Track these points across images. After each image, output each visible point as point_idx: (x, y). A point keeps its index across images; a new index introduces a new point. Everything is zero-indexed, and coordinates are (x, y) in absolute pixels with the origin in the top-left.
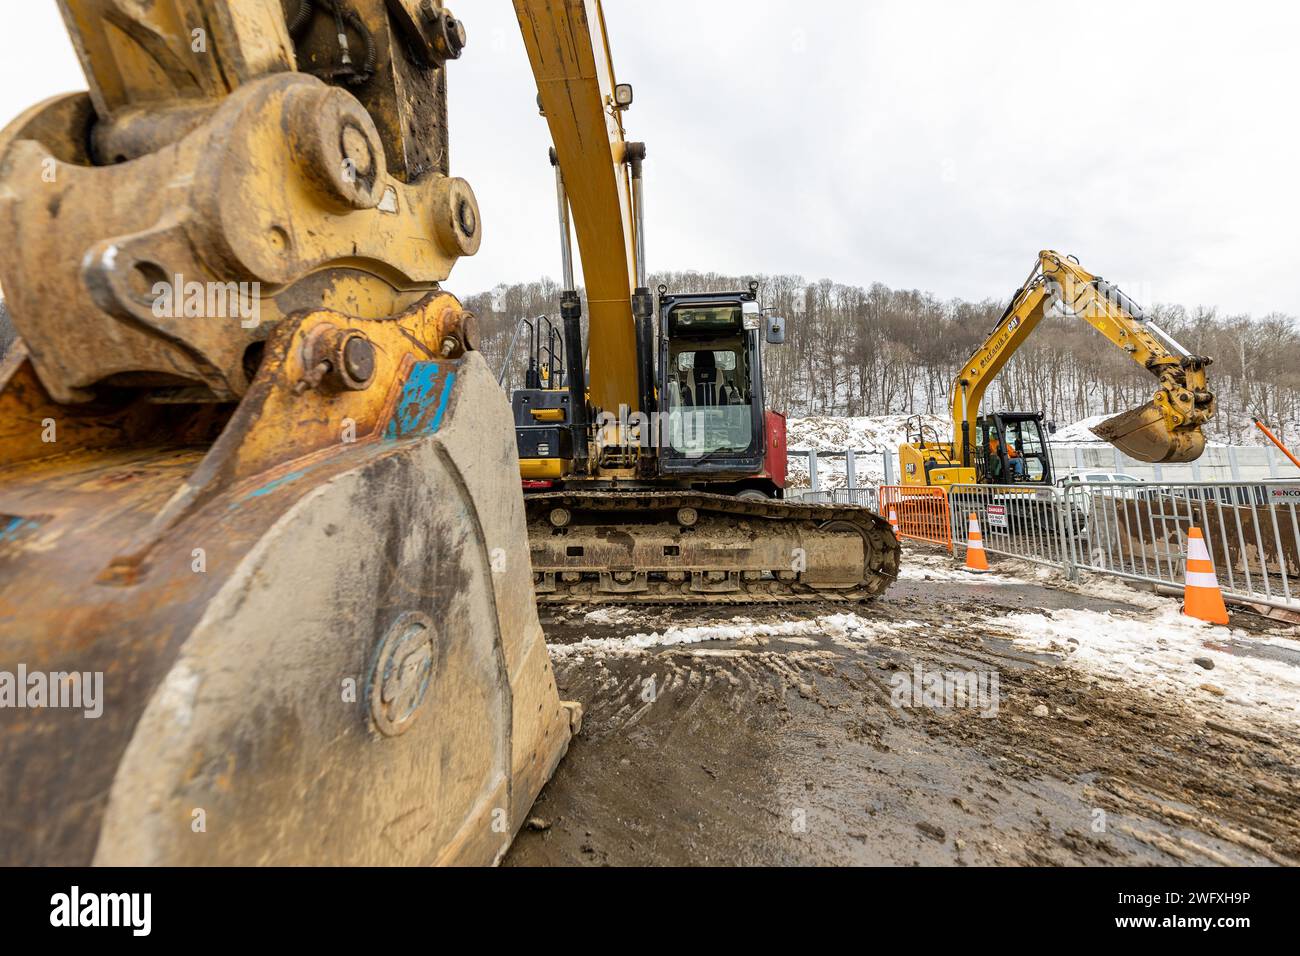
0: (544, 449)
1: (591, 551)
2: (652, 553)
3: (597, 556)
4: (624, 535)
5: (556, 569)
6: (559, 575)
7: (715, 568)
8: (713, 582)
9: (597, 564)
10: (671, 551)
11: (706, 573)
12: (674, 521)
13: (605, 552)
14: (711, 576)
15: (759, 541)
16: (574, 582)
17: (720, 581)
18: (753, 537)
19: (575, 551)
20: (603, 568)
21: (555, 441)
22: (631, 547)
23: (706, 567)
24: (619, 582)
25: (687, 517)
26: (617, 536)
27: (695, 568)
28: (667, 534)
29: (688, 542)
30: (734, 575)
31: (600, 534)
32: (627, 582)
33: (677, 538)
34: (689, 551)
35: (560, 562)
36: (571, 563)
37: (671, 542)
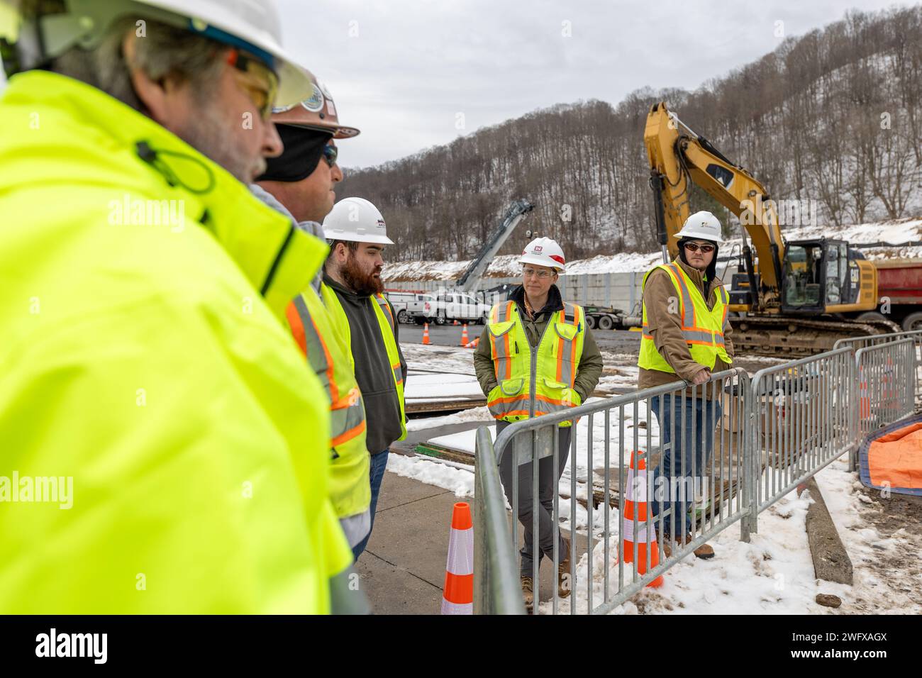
0: (741, 301)
1: (754, 339)
2: (777, 341)
3: (756, 341)
4: (767, 334)
5: (743, 344)
6: (743, 346)
11: (797, 349)
12: (788, 330)
14: (799, 350)
15: (819, 338)
16: (748, 349)
17: (803, 352)
18: (817, 336)
19: (748, 339)
20: (758, 345)
21: (745, 298)
22: (769, 337)
24: (765, 350)
25: (792, 328)
26: (764, 334)
27: (792, 346)
28: (783, 334)
29: (790, 337)
30: (808, 350)
31: (758, 333)
32: (768, 350)
33: (786, 335)
34: (791, 340)
35: (743, 342)
37: (784, 337)
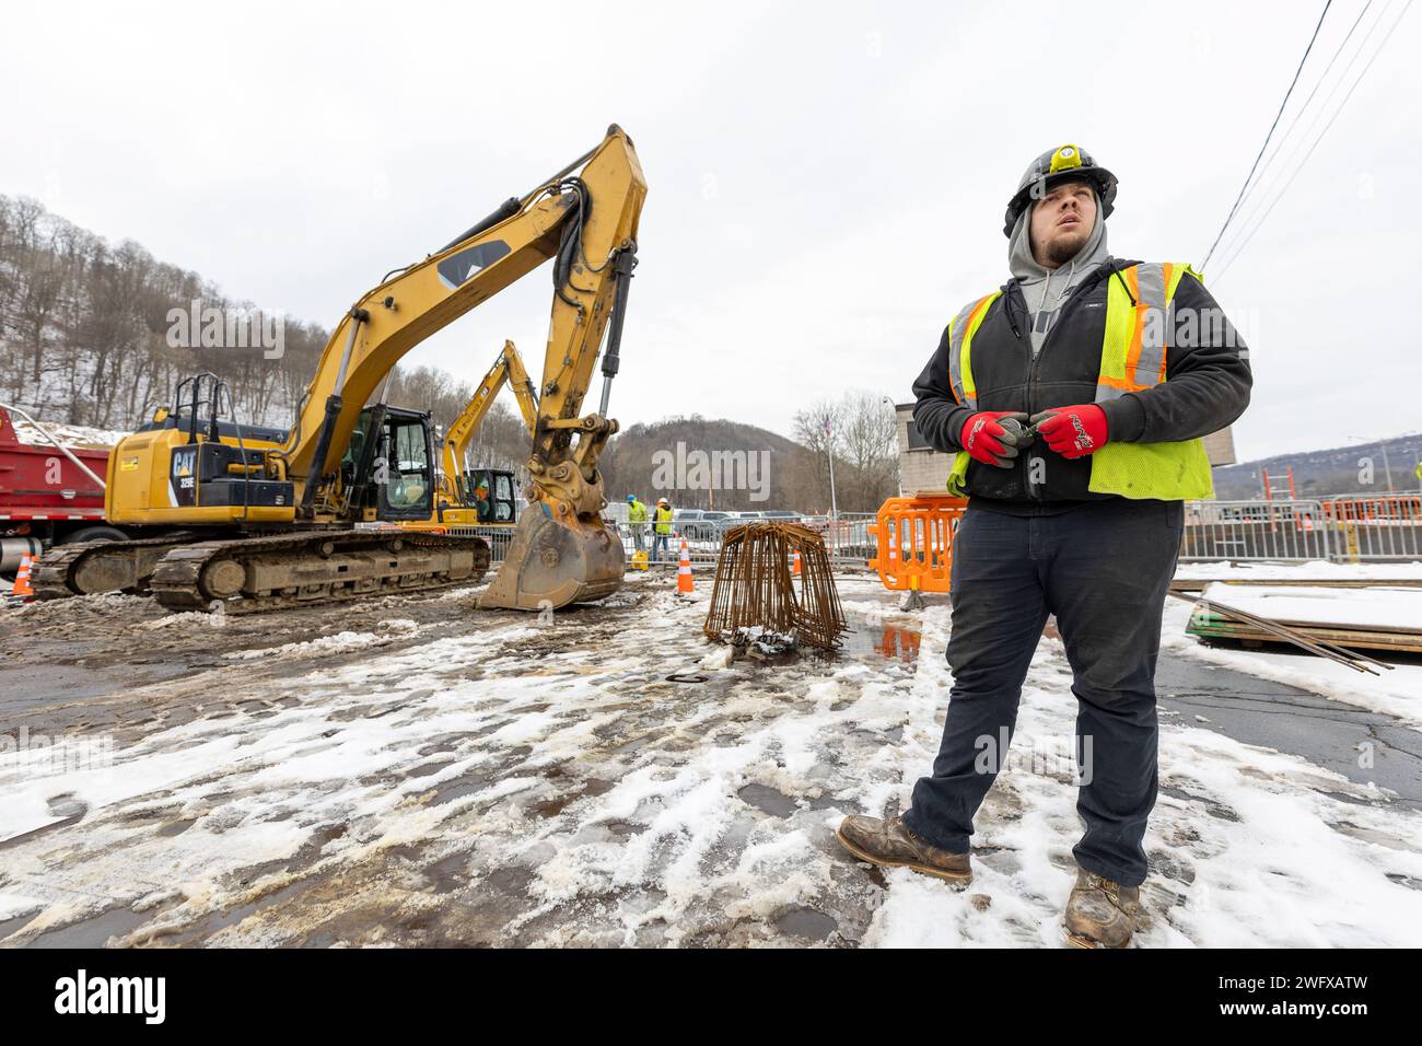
7: (412, 572)
8: (412, 580)
9: (355, 576)
10: (394, 565)
13: (360, 568)
23: (410, 573)
36: (340, 577)
